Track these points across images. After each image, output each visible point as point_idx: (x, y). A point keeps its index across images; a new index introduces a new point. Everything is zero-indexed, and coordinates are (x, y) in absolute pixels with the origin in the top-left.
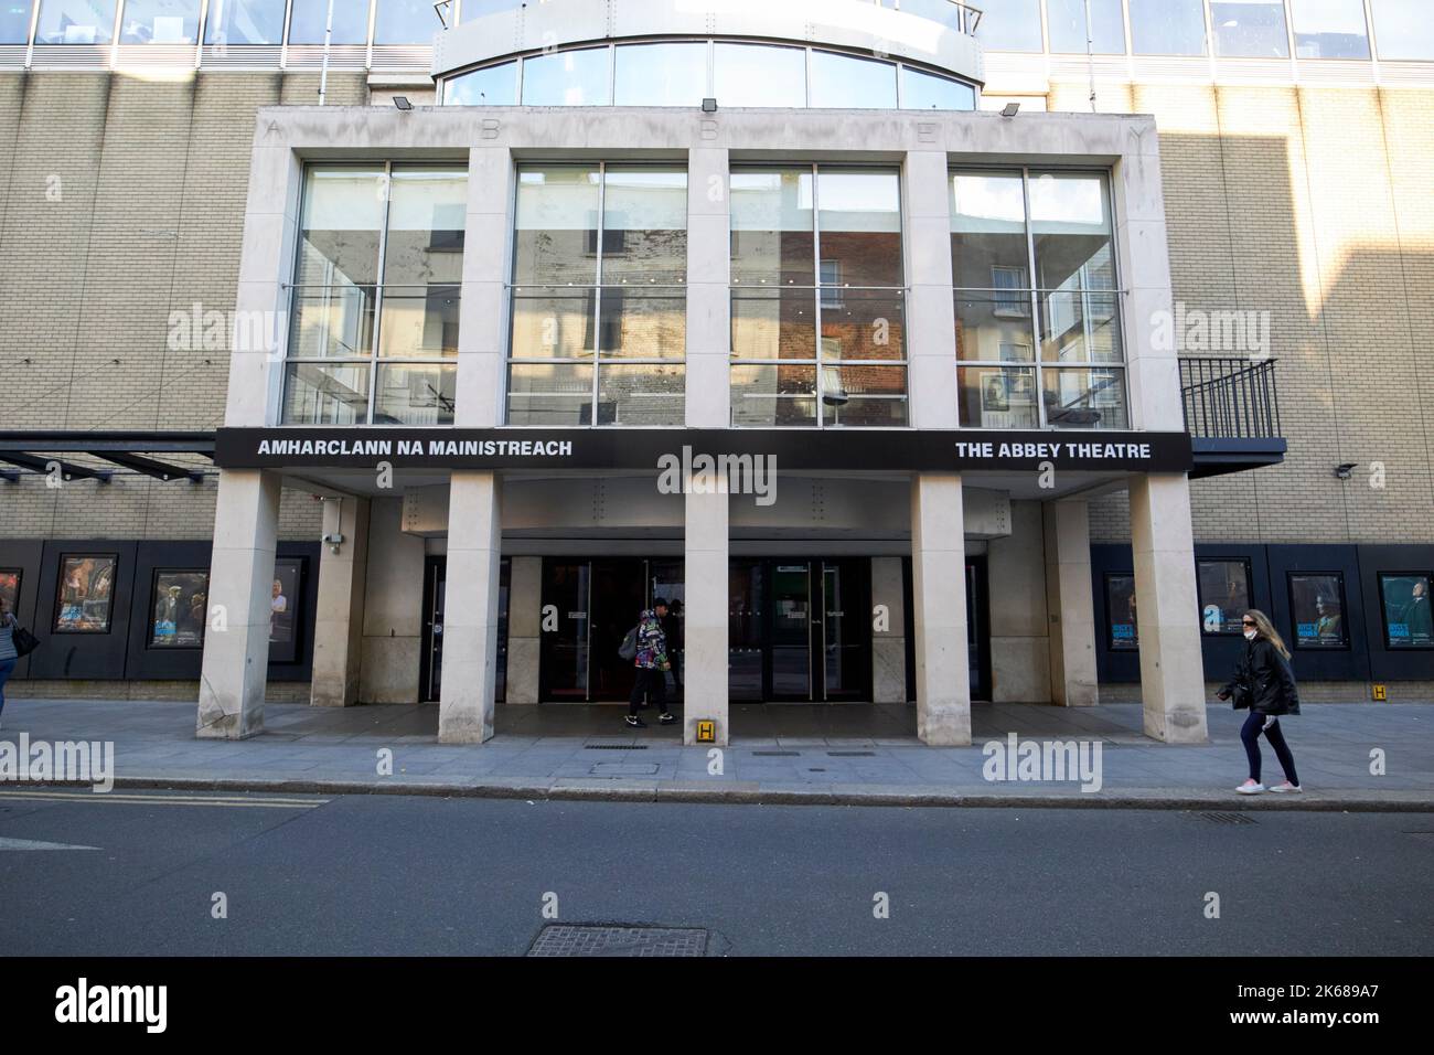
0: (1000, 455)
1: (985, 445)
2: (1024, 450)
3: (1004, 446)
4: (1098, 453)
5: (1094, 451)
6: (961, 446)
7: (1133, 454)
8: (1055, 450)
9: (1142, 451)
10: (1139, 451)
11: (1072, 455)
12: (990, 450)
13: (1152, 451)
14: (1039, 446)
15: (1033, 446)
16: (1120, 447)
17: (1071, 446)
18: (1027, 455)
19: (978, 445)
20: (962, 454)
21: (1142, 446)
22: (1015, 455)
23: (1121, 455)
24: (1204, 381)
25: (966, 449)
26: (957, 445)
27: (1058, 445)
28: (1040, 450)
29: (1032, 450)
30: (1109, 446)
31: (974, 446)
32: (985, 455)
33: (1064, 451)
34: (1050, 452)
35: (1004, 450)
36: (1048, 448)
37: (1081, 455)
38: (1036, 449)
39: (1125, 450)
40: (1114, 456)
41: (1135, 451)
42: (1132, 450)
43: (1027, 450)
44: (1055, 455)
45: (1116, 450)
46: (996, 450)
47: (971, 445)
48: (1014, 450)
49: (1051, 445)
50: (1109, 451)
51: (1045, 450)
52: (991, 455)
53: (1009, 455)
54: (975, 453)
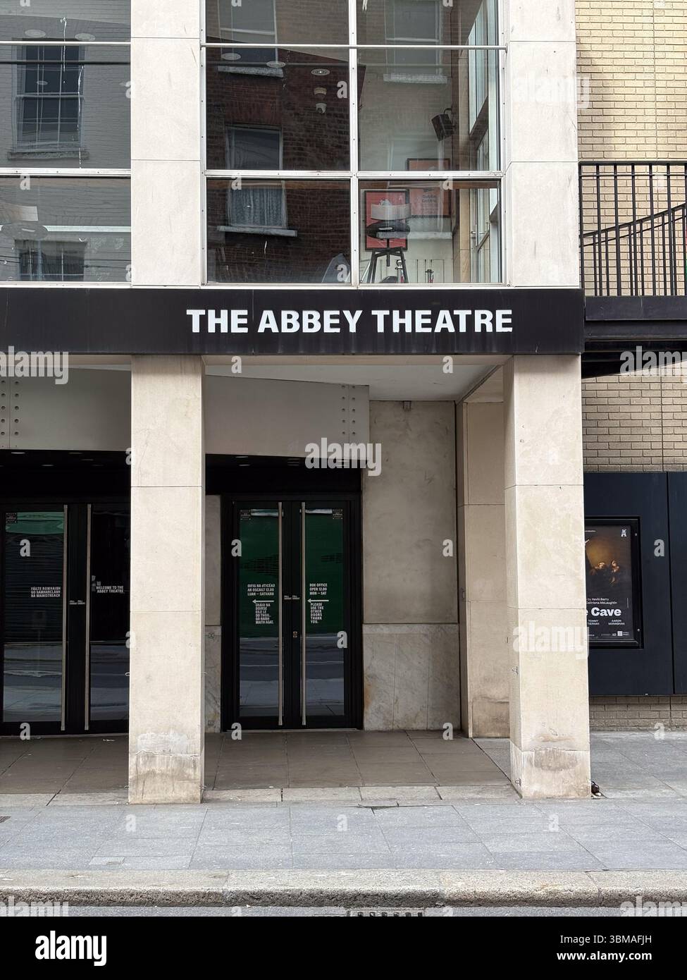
0: (261, 330)
1: (235, 313)
2: (300, 320)
3: (268, 314)
4: (424, 326)
5: (419, 321)
6: (196, 314)
7: (483, 326)
8: (353, 320)
9: (498, 321)
10: (493, 321)
11: (381, 329)
12: (245, 321)
13: (516, 321)
14: (327, 314)
15: (316, 315)
16: (463, 314)
17: (380, 314)
18: (306, 330)
19: (224, 313)
20: (196, 328)
21: (499, 313)
22: (285, 329)
23: (463, 329)
24: (622, 220)
25: (204, 320)
26: (189, 312)
27: (358, 313)
28: (328, 321)
29: (315, 321)
30: (444, 314)
31: (218, 315)
32: (235, 329)
33: (367, 322)
34: (344, 324)
35: (267, 321)
36: (342, 317)
37: (396, 329)
38: (321, 320)
39: (470, 320)
40: (451, 329)
41: (487, 322)
42: (483, 320)
43: (306, 321)
44: (353, 329)
45: (456, 320)
46: (253, 322)
47: (212, 313)
48: (285, 321)
49: (347, 313)
50: (444, 321)
51: (337, 321)
52: (245, 330)
53: (275, 330)
54: (218, 326)
